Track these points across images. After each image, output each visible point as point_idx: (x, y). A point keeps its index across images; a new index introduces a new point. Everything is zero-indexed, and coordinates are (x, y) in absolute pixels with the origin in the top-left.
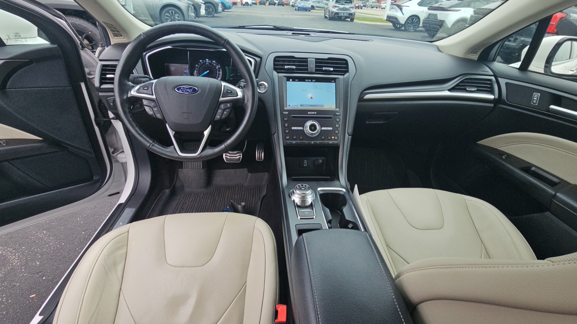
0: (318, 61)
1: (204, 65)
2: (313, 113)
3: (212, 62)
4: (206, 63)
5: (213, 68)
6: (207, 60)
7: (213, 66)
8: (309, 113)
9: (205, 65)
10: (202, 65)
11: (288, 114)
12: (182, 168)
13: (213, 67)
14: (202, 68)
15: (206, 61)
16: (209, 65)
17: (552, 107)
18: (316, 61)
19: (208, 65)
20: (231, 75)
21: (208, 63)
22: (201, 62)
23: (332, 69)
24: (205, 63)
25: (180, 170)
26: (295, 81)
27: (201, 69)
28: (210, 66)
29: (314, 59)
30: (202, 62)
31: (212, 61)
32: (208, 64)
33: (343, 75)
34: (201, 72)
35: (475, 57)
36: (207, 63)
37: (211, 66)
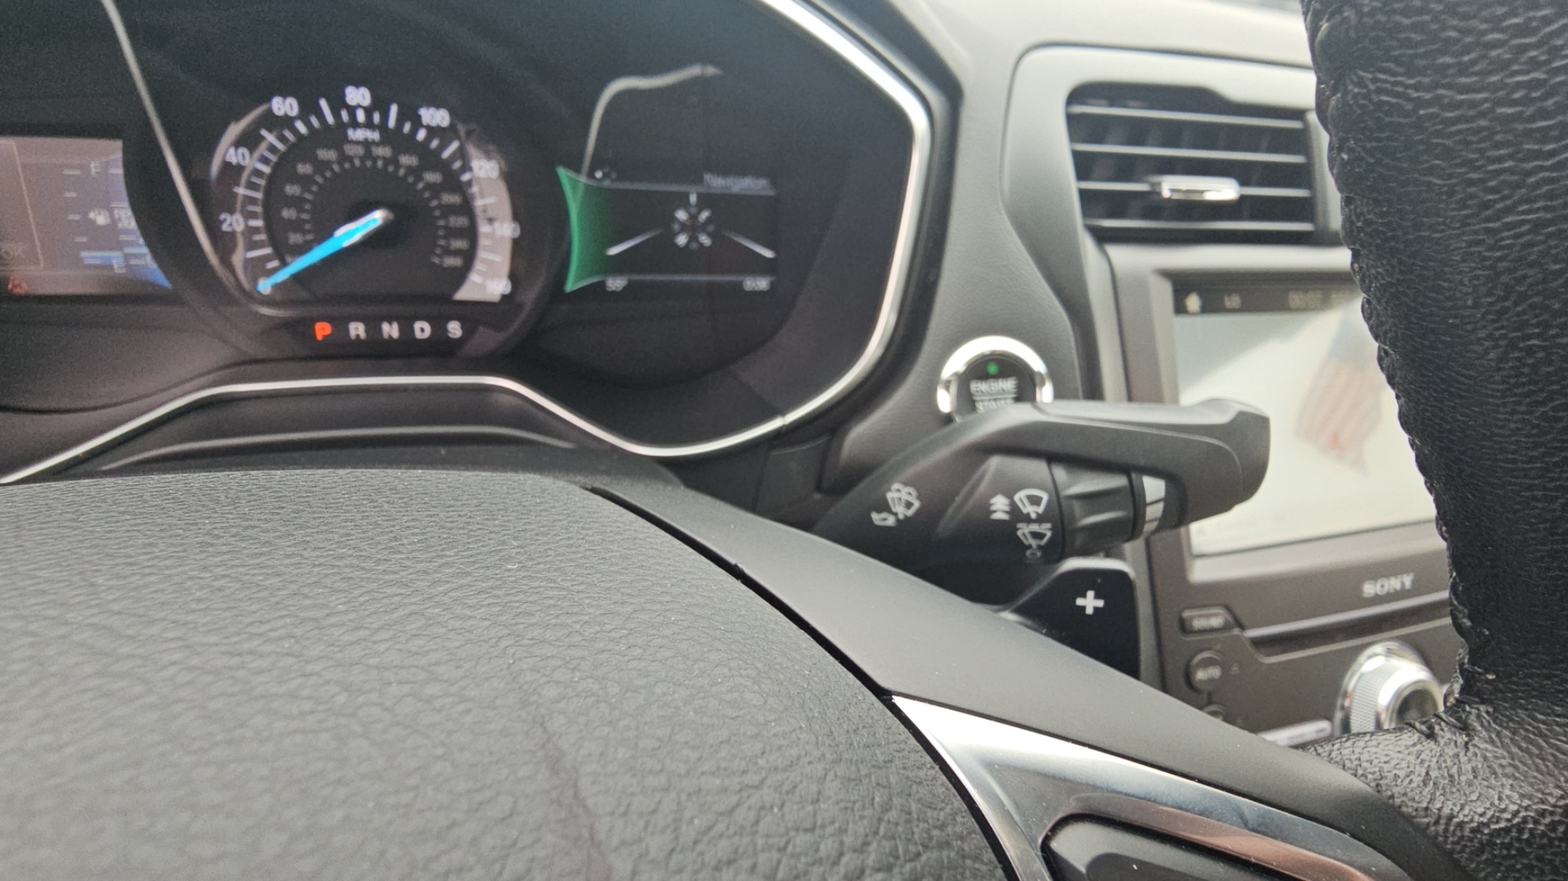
1: (325, 154)
2: (1394, 584)
3: (417, 123)
4: (341, 127)
5: (430, 186)
6: (358, 96)
7: (430, 159)
8: (1370, 589)
9: (343, 158)
10: (301, 148)
11: (1226, 628)
13: (432, 177)
14: (305, 181)
15: (338, 103)
16: (383, 152)
19: (368, 155)
20: (614, 251)
21: (369, 124)
22: (287, 122)
24: (335, 136)
27: (292, 190)
28: (394, 160)
30: (303, 116)
31: (410, 114)
32: (367, 144)
34: (296, 226)
36: (355, 124)
37: (407, 160)
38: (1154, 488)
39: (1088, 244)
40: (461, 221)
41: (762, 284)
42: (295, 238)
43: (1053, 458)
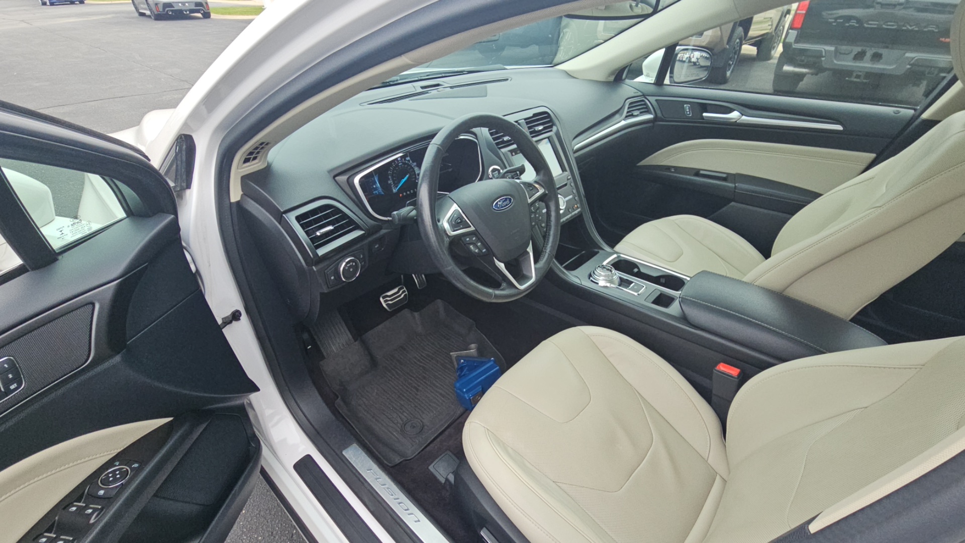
0: (528, 121)
1: (397, 168)
3: (406, 160)
7: (408, 165)
12: (323, 358)
13: (409, 167)
16: (403, 166)
17: (705, 114)
18: (526, 122)
23: (541, 128)
25: (321, 363)
26: (516, 154)
28: (404, 167)
29: (523, 120)
32: (401, 165)
33: (551, 131)
34: (395, 180)
35: (612, 78)
36: (399, 163)
37: (406, 166)
38: (518, 172)
39: (498, 150)
40: (413, 173)
41: (450, 170)
42: (396, 182)
43: (510, 172)
